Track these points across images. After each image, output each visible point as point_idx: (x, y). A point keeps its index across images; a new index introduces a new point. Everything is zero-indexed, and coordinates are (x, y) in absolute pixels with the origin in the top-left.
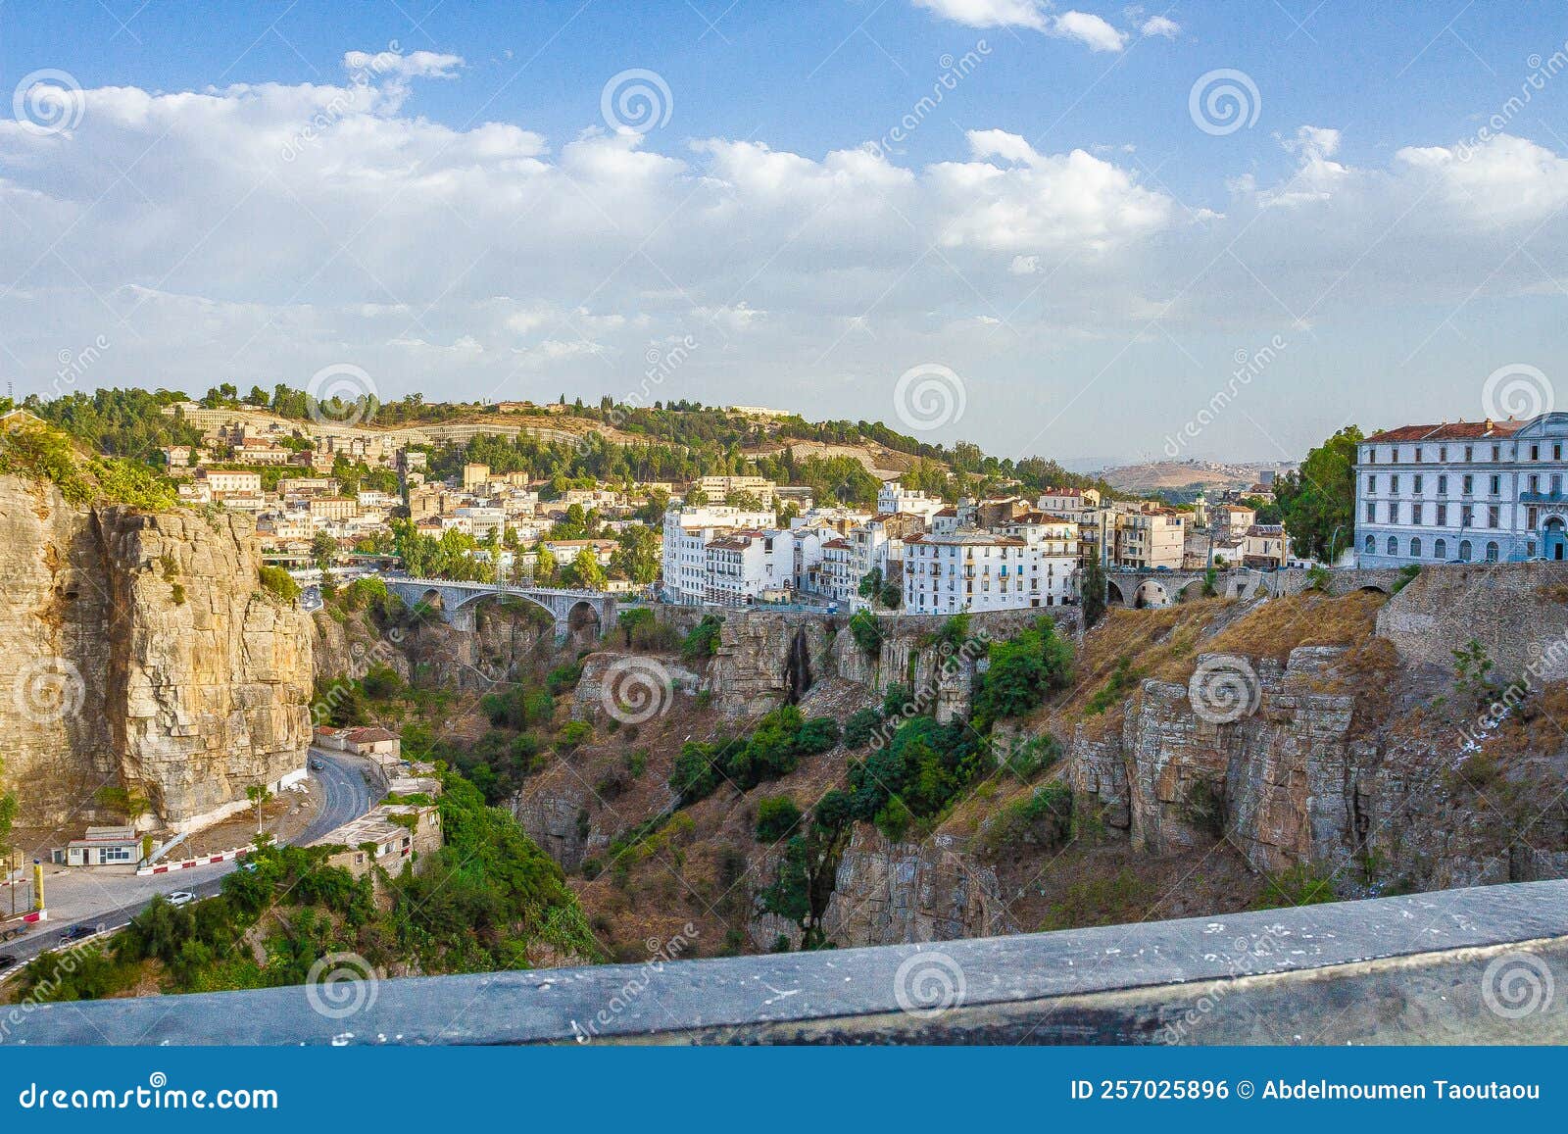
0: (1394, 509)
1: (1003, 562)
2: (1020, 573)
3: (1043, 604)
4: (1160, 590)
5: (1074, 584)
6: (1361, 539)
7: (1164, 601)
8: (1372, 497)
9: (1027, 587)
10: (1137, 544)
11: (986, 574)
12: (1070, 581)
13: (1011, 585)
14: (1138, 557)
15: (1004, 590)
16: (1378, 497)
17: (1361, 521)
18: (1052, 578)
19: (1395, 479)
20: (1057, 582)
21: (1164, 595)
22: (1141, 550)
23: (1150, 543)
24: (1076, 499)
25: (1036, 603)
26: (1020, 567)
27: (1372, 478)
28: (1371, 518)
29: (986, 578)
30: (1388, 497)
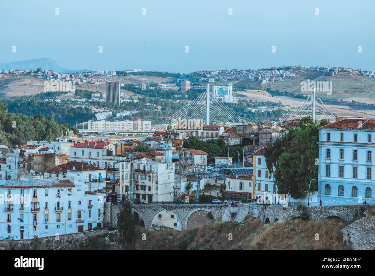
0: (341, 169)
1: (58, 200)
2: (70, 207)
3: (85, 228)
4: (172, 217)
5: (104, 213)
6: (322, 187)
7: (175, 225)
8: (328, 161)
9: (75, 218)
10: (147, 183)
11: (46, 208)
12: (102, 212)
13: (64, 216)
14: (147, 193)
15: (58, 220)
16: (332, 161)
17: (322, 176)
18: (91, 210)
19: (342, 152)
20: (95, 212)
21: (175, 220)
22: (150, 187)
23: (157, 182)
24: (100, 151)
25: (81, 228)
26: (70, 202)
27: (328, 151)
28: (328, 174)
29: (47, 212)
30: (338, 162)
